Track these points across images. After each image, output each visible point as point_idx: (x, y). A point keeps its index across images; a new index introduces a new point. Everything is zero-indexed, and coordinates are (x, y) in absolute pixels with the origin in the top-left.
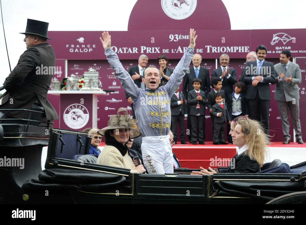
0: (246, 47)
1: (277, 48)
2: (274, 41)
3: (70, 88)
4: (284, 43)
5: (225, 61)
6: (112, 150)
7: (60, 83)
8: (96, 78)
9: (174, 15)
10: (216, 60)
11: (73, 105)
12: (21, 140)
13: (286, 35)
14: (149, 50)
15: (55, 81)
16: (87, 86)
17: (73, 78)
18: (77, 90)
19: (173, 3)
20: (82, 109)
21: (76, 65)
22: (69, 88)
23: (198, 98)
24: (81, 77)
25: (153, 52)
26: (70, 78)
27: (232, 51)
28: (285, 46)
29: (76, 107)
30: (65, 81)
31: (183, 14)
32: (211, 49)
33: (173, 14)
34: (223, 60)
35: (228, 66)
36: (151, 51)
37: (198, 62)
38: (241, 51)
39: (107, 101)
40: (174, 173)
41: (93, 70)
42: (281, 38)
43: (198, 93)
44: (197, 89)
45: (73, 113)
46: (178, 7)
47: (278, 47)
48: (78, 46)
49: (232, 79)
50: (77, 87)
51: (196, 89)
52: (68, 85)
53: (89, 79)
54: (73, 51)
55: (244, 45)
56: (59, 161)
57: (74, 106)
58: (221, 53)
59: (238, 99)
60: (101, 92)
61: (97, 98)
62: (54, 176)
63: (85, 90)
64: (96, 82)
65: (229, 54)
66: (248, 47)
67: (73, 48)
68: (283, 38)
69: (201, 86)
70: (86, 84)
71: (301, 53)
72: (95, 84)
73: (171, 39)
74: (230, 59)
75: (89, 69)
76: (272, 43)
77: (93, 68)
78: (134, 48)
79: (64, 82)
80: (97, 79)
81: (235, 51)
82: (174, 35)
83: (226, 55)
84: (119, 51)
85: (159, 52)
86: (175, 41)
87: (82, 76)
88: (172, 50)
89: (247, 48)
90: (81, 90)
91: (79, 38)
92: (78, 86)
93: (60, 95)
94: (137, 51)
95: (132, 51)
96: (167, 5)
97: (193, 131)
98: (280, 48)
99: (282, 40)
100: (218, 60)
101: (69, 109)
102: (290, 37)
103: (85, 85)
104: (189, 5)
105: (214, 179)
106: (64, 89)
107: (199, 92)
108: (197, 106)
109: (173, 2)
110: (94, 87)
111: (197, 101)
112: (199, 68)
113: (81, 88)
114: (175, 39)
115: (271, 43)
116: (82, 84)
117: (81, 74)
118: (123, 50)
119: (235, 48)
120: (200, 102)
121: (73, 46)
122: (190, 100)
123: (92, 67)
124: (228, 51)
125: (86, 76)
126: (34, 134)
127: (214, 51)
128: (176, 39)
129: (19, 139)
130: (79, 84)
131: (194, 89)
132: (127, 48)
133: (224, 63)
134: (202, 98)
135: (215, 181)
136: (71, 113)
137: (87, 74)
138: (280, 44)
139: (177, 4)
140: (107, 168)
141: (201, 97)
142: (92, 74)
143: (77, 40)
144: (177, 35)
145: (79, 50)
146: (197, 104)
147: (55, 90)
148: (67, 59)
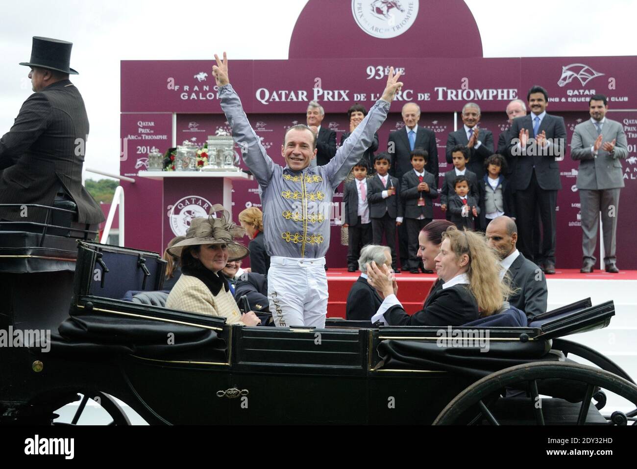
0: (511, 91)
1: (570, 92)
2: (565, 79)
3: (182, 167)
4: (584, 84)
5: (471, 117)
6: (194, 285)
7: (162, 156)
8: (229, 147)
9: (376, 30)
10: (455, 115)
11: (187, 199)
12: (29, 261)
13: (587, 67)
14: (328, 96)
15: (155, 153)
16: (213, 163)
17: (188, 148)
18: (194, 171)
19: (373, 8)
20: (204, 207)
21: (193, 124)
22: (180, 166)
23: (421, 187)
24: (201, 147)
25: (336, 99)
26: (181, 149)
27: (485, 98)
28: (585, 88)
29: (193, 203)
30: (172, 153)
31: (393, 28)
32: (445, 94)
33: (373, 27)
34: (468, 114)
35: (478, 126)
36: (333, 97)
37: (414, 118)
38: (503, 97)
39: (250, 190)
40: (325, 328)
41: (224, 133)
42: (578, 74)
43: (421, 176)
44: (419, 169)
45: (186, 213)
46: (384, 15)
47: (572, 91)
48: (196, 88)
49: (485, 149)
50: (195, 165)
51: (417, 169)
52: (178, 161)
53: (216, 149)
54: (186, 97)
55: (509, 87)
56: (95, 301)
57: (190, 200)
58: (464, 102)
59: (497, 188)
60: (239, 174)
61: (232, 185)
62: (86, 330)
63: (209, 171)
64: (229, 154)
65: (480, 102)
66: (516, 90)
67: (186, 91)
68: (581, 74)
69: (426, 164)
70: (210, 160)
71: (616, 101)
72: (227, 158)
73: (370, 75)
74: (482, 113)
75: (217, 132)
76: (561, 84)
77: (223, 129)
78: (300, 92)
79: (171, 155)
80: (231, 150)
81: (491, 98)
82: (375, 67)
83: (474, 105)
84: (272, 98)
85: (347, 99)
86: (377, 78)
87: (204, 144)
88: (372, 95)
89: (513, 92)
90: (202, 171)
91: (198, 73)
92: (197, 163)
93: (162, 179)
94: (306, 97)
95: (297, 97)
96: (362, 12)
97: (411, 248)
98: (576, 92)
99: (579, 77)
100: (460, 114)
101: (180, 206)
102: (594, 72)
103: (208, 161)
104: (404, 11)
105: (380, 336)
106: (170, 169)
107: (423, 174)
108: (419, 202)
109: (374, 5)
110: (225, 164)
111: (420, 192)
112: (415, 130)
113: (202, 167)
114: (377, 74)
115: (558, 83)
116: (204, 159)
117: (202, 140)
118: (280, 96)
119: (491, 91)
120: (425, 194)
121: (186, 88)
122: (404, 190)
123: (221, 127)
124: (478, 97)
125: (211, 143)
126: (55, 251)
127: (452, 98)
128: (379, 75)
129: (26, 259)
130: (198, 159)
131: (414, 169)
132: (287, 92)
133: (471, 120)
134: (429, 186)
135: (383, 341)
136: (184, 213)
137: (213, 141)
138: (575, 84)
139: (382, 9)
140: (183, 315)
141: (427, 185)
142: (222, 139)
143: (195, 77)
144: (381, 68)
145: (198, 96)
146: (420, 198)
147: (153, 169)
148: (175, 113)
